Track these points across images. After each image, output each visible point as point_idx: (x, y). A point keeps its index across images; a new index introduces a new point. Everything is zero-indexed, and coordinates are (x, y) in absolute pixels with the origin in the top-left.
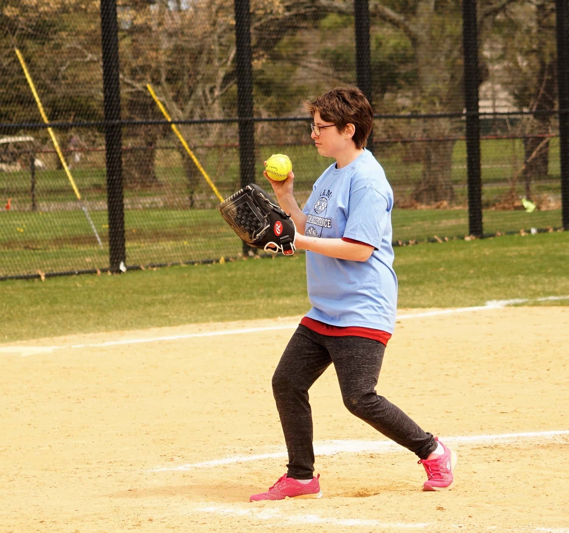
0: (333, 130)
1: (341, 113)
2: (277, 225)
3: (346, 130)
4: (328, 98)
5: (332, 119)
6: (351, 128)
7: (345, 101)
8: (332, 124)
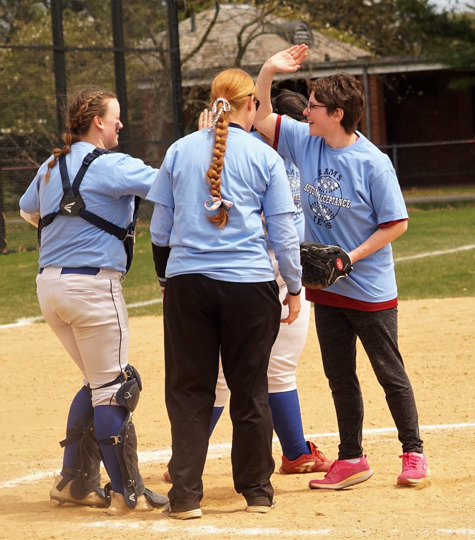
0: (323, 111)
1: (334, 98)
2: (338, 263)
3: (335, 113)
4: (326, 81)
5: (325, 100)
6: (340, 113)
7: (340, 87)
8: (323, 105)
